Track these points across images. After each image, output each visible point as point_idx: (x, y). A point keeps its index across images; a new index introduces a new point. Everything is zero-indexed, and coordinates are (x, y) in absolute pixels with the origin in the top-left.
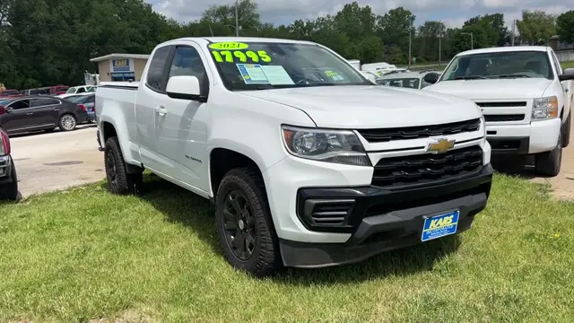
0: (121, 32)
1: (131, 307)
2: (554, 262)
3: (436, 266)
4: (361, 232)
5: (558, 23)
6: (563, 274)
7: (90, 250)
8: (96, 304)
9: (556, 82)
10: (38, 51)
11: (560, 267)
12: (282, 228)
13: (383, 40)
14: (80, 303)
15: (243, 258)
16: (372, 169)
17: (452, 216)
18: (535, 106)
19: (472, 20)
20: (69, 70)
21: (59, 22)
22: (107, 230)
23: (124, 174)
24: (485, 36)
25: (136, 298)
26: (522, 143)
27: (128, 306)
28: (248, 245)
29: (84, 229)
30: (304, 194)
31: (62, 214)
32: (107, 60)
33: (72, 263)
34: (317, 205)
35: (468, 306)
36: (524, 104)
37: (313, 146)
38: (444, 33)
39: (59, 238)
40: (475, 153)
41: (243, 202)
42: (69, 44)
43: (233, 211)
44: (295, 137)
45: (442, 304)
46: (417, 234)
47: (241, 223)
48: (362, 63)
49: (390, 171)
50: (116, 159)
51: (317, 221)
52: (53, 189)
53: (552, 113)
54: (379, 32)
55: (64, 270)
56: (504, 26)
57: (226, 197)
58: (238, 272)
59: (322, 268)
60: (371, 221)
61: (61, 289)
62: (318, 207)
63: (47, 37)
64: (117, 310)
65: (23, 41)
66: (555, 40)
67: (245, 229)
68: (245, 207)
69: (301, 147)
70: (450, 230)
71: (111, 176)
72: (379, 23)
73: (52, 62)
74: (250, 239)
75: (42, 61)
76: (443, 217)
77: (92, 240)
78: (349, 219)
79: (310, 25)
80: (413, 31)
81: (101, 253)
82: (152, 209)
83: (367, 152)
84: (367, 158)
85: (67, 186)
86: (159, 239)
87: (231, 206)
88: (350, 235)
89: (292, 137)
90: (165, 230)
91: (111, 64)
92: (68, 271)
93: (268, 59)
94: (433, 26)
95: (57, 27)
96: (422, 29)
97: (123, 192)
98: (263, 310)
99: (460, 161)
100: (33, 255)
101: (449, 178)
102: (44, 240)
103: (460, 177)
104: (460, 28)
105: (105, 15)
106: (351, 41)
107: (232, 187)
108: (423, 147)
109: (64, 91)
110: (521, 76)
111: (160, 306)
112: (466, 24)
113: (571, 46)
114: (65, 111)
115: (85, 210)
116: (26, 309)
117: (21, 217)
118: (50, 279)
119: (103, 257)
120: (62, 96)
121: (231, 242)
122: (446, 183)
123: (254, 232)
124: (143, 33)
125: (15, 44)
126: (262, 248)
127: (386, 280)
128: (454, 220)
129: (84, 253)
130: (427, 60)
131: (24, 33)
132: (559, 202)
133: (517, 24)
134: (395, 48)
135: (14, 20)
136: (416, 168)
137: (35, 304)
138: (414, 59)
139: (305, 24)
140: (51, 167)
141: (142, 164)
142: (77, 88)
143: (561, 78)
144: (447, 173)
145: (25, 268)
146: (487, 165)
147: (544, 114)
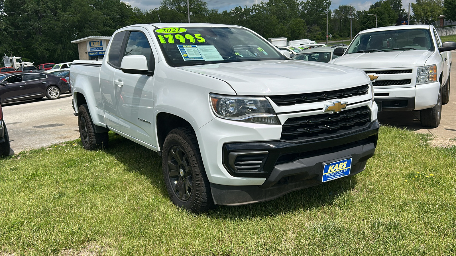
0: (96, 19)
1: (94, 240)
2: (427, 196)
3: (336, 201)
4: (274, 177)
5: (445, 5)
6: (434, 205)
7: (64, 195)
8: (66, 238)
9: (437, 53)
10: (29, 35)
11: (432, 200)
12: (212, 175)
13: (306, 21)
14: (53, 237)
15: (184, 199)
16: (281, 126)
17: (346, 162)
18: (419, 73)
19: (376, 4)
20: (55, 51)
21: (45, 12)
22: (79, 179)
23: (93, 134)
24: (386, 16)
25: (98, 233)
26: (409, 102)
27: (92, 239)
28: (187, 188)
29: (61, 178)
30: (228, 147)
31: (44, 166)
32: (85, 42)
33: (50, 205)
34: (239, 156)
35: (358, 233)
36: (410, 71)
37: (235, 110)
38: (354, 14)
39: (40, 186)
40: (364, 112)
41: (182, 154)
42: (54, 29)
43: (176, 162)
44: (221, 103)
45: (338, 231)
46: (318, 177)
47: (182, 171)
48: (289, 40)
49: (295, 128)
50: (87, 122)
51: (239, 169)
52: (38, 146)
53: (433, 78)
54: (303, 15)
55: (43, 212)
56: (402, 8)
57: (170, 151)
58: (180, 209)
59: (246, 205)
60: (281, 168)
61: (39, 227)
62: (239, 158)
63: (36, 24)
64: (83, 243)
65: (17, 27)
66: (442, 18)
67: (184, 176)
68: (184, 158)
69: (225, 111)
70: (345, 173)
71: (83, 135)
72: (302, 8)
73: (40, 44)
74: (188, 184)
75: (33, 43)
76: (339, 163)
77: (66, 187)
78: (264, 166)
79: (247, 11)
80: (330, 14)
81: (72, 198)
82: (116, 161)
83: (277, 114)
84: (277, 118)
85: (50, 144)
86: (119, 185)
87: (173, 158)
88: (265, 179)
89: (218, 102)
90: (124, 178)
91: (88, 45)
92: (46, 212)
93: (202, 40)
94: (345, 9)
95: (43, 16)
96: (336, 12)
97: (93, 148)
98: (198, 239)
99: (352, 119)
100: (18, 200)
101: (343, 132)
102: (28, 188)
103: (352, 131)
104: (367, 10)
105: (82, 6)
106: (280, 22)
107: (174, 143)
108: (322, 109)
109: (51, 67)
110: (409, 49)
111: (117, 239)
112: (372, 7)
113: (454, 23)
114: (51, 83)
115: (63, 163)
116: (11, 243)
117: (11, 170)
118: (31, 218)
119: (74, 201)
120: (48, 72)
121: (174, 186)
122: (341, 136)
123: (191, 179)
124: (113, 19)
125: (10, 30)
126: (197, 191)
127: (296, 213)
128: (348, 165)
129: (59, 198)
130: (341, 36)
131: (17, 21)
132: (436, 148)
133: (412, 6)
134: (316, 27)
135: (9, 11)
136: (316, 125)
137: (18, 239)
138: (331, 36)
139: (243, 10)
140: (38, 129)
141: (107, 126)
142: (61, 65)
143: (441, 50)
144: (342, 128)
145: (12, 211)
146: (374, 121)
147: (426, 79)
